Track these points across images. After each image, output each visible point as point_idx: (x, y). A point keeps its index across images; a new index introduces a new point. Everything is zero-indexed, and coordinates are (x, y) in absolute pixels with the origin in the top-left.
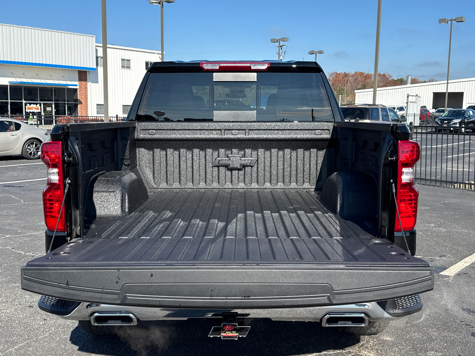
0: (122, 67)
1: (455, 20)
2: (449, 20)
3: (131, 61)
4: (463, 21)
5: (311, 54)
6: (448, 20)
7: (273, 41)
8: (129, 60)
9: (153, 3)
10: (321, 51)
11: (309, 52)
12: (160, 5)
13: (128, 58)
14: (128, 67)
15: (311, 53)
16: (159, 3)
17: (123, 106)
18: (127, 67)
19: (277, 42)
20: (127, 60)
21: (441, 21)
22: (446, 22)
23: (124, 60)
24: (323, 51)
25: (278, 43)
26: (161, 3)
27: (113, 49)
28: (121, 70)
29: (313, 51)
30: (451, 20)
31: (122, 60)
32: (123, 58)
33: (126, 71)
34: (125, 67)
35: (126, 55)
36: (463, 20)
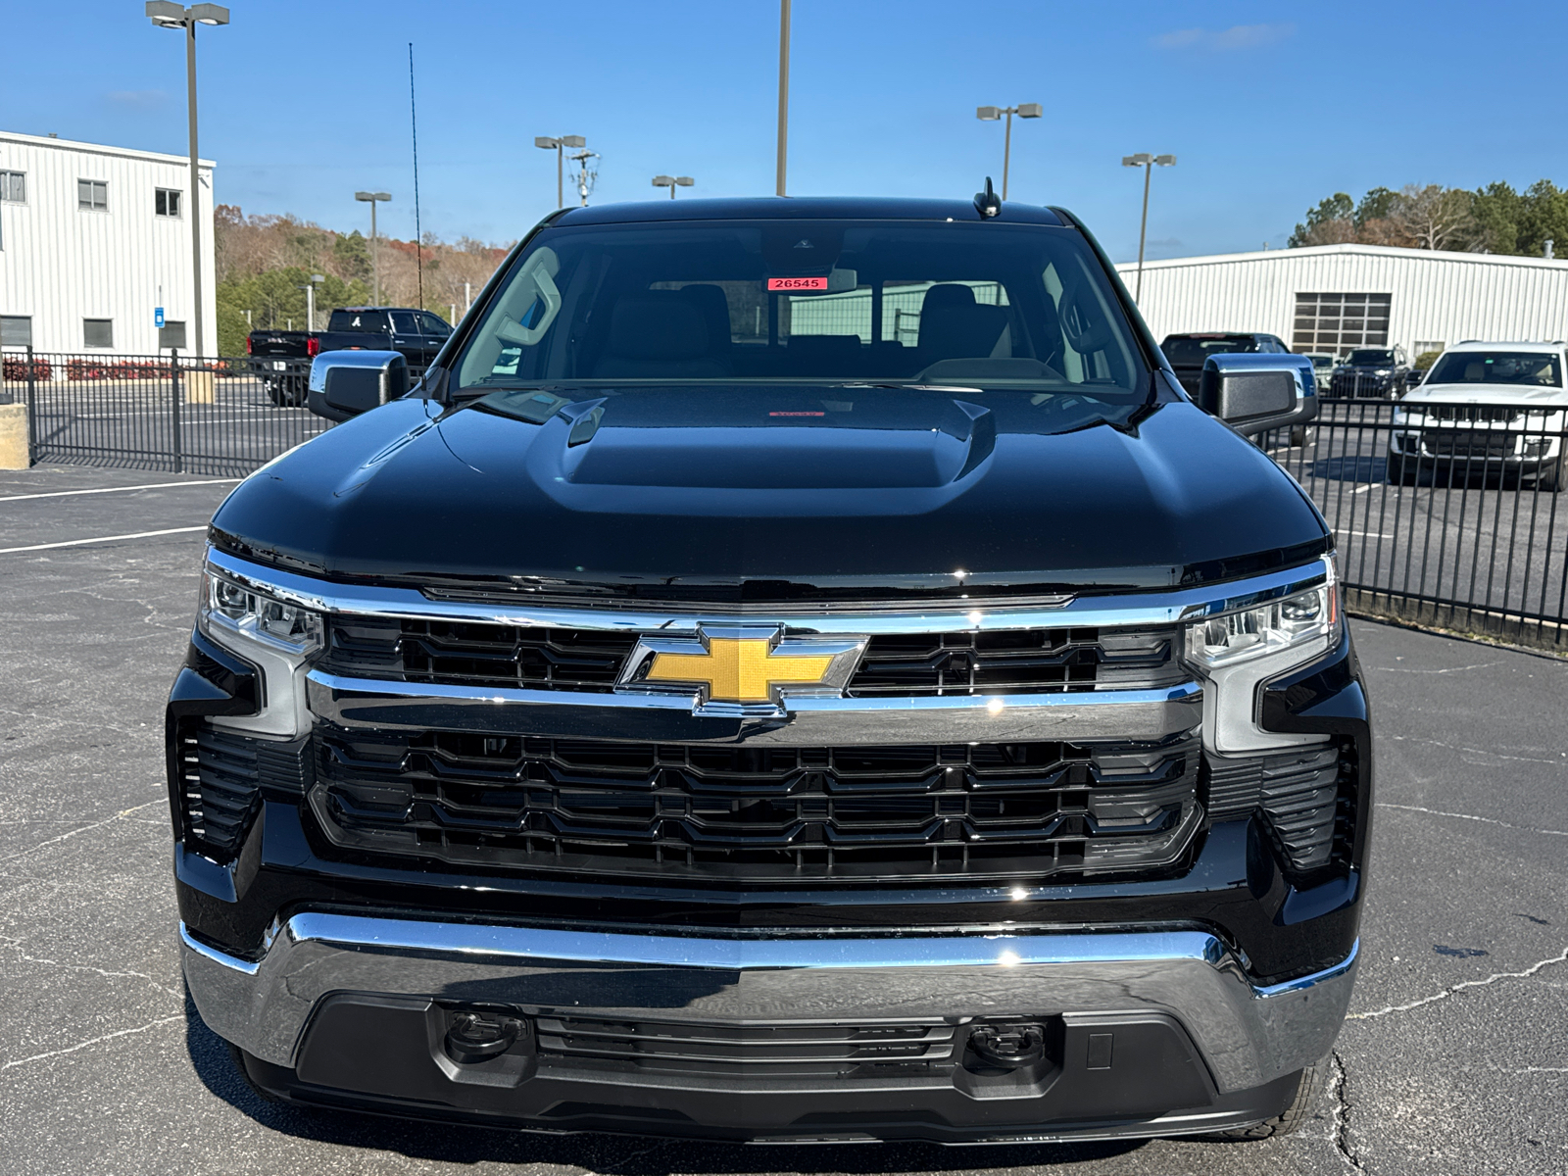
0: (81, 202)
1: (1016, 112)
2: (1003, 112)
3: (109, 186)
4: (1035, 116)
5: (659, 185)
6: (1000, 112)
7: (542, 143)
8: (103, 184)
9: (164, 22)
10: (686, 178)
11: (654, 180)
12: (185, 28)
13: (100, 179)
14: (102, 205)
15: (660, 183)
16: (183, 24)
17: (86, 320)
18: (96, 204)
19: (555, 147)
20: (97, 184)
21: (984, 112)
22: (996, 115)
23: (88, 183)
24: (693, 180)
25: (557, 150)
26: (189, 23)
27: (52, 150)
28: (77, 214)
29: (665, 177)
30: (1008, 111)
31: (81, 182)
32: (84, 177)
33: (94, 215)
34: (90, 203)
35: (95, 167)
36: (1037, 113)
